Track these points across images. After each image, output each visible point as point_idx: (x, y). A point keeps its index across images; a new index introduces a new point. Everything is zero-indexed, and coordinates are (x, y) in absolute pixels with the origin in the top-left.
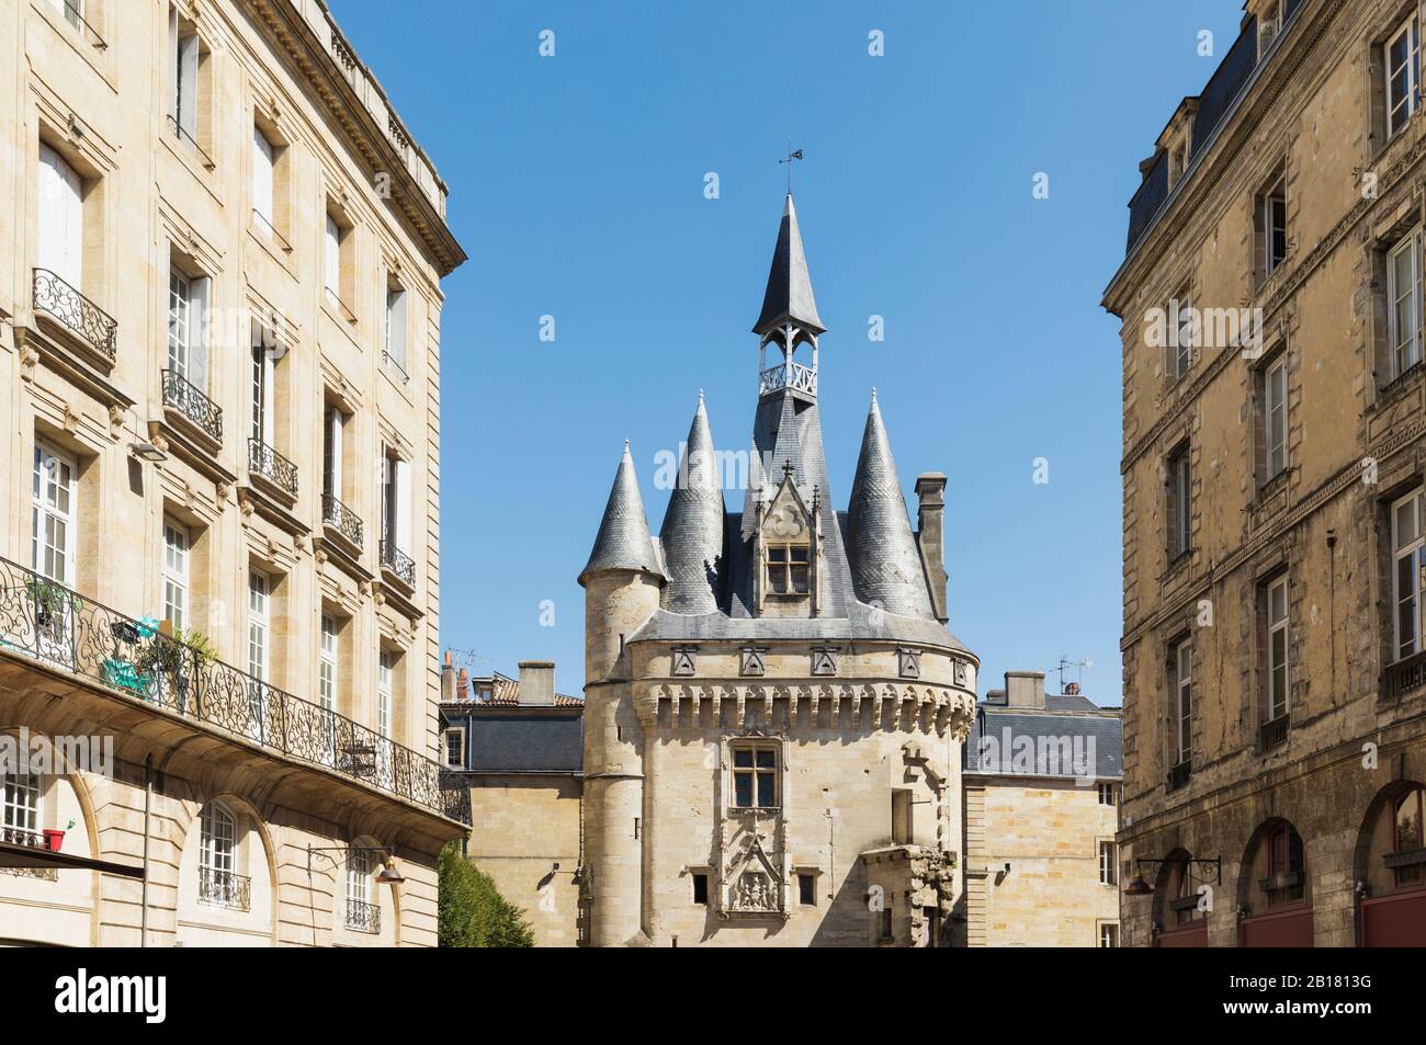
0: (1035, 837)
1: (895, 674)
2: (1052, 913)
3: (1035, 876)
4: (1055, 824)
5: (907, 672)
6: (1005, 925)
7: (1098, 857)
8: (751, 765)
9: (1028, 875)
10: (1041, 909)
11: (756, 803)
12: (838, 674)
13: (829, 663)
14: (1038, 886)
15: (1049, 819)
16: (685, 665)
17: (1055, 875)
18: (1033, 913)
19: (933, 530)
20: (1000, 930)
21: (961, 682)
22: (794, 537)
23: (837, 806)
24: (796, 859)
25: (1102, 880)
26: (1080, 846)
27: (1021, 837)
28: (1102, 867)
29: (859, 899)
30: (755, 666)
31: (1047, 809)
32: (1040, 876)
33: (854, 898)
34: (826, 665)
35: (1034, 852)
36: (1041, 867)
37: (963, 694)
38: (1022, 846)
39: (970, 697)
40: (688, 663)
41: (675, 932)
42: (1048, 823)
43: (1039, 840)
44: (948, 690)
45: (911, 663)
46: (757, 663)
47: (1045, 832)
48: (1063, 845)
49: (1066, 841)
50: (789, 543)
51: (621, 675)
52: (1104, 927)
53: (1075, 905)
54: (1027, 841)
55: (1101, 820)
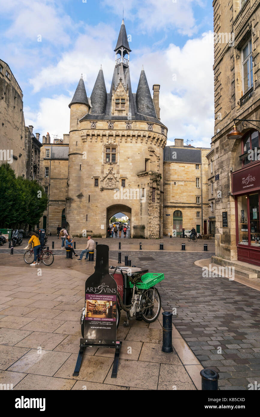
0: (181, 176)
1: (147, 129)
2: (185, 194)
3: (181, 185)
4: (186, 173)
5: (149, 129)
6: (174, 197)
7: (196, 181)
8: (110, 152)
9: (180, 185)
10: (182, 193)
11: (111, 161)
12: (132, 128)
13: (130, 126)
14: (182, 188)
15: (184, 172)
16: (93, 126)
17: (186, 185)
18: (181, 194)
19: (157, 97)
20: (173, 198)
21: (163, 133)
22: (122, 96)
23: (131, 162)
24: (121, 175)
25: (197, 187)
26: (191, 179)
27: (178, 176)
28: (196, 183)
29: (136, 186)
30: (111, 127)
31: (184, 170)
32: (182, 185)
33: (135, 186)
34: (129, 127)
35: (181, 180)
36: (182, 183)
37: (163, 136)
38: (178, 178)
39: (165, 137)
40: (94, 126)
41: (90, 194)
42: (184, 173)
43: (182, 177)
44: (160, 135)
45: (150, 127)
46: (112, 126)
47: (183, 175)
48: (188, 178)
49: (188, 177)
50: (120, 98)
51: (78, 129)
52: (197, 197)
53: (190, 192)
54: (179, 177)
55: (196, 173)
